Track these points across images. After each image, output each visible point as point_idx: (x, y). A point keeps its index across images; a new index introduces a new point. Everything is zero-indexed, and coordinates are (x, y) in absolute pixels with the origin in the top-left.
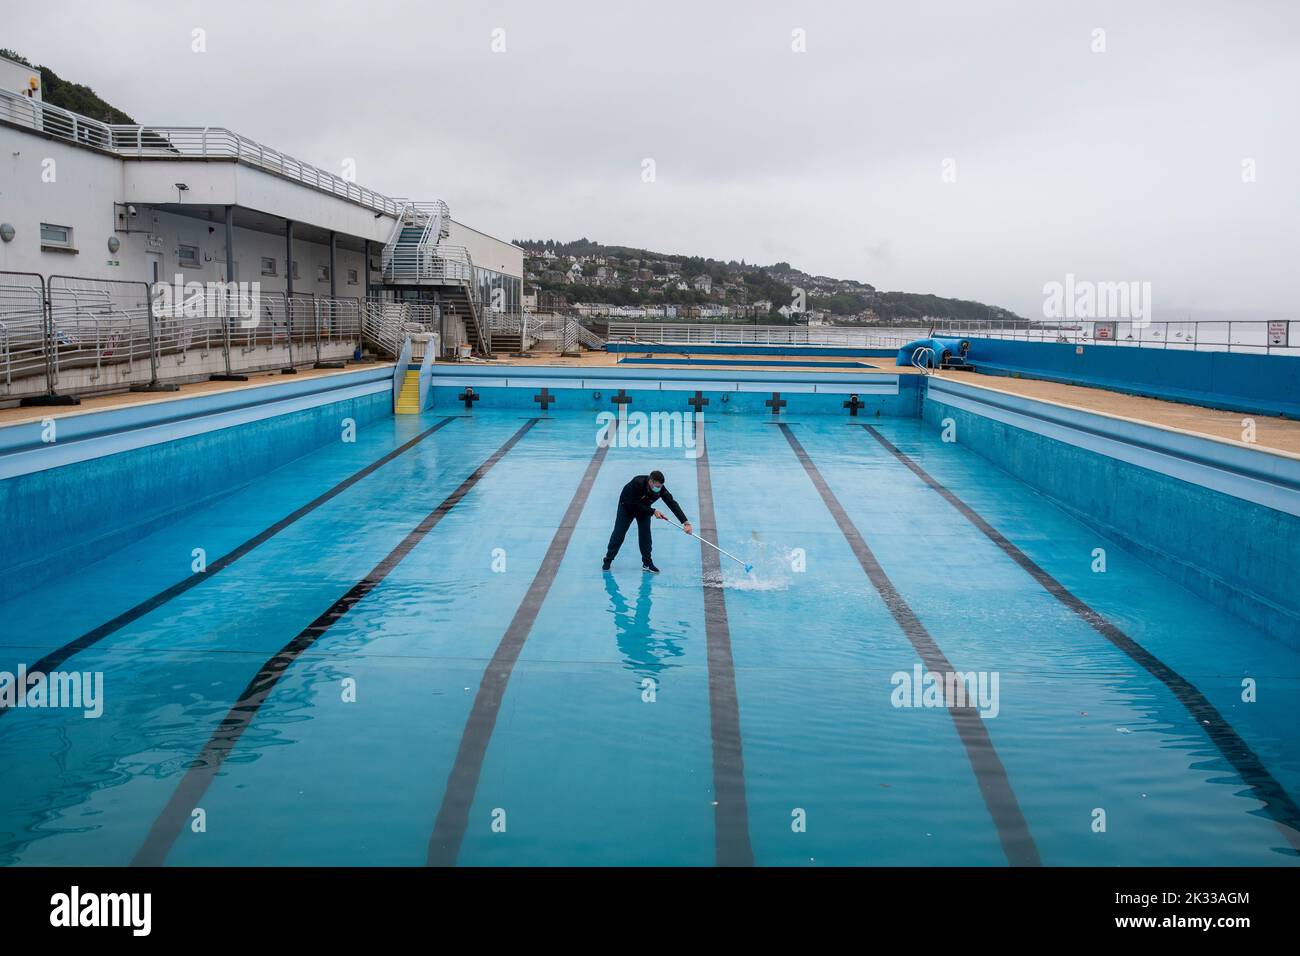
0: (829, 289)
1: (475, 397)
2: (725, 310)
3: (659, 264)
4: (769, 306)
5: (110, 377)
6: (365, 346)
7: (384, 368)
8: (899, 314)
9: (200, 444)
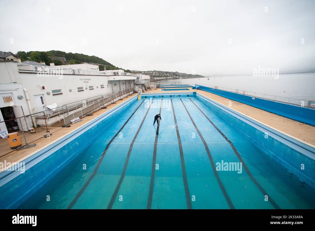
0: (182, 74)
1: (147, 97)
2: (170, 77)
3: (163, 73)
4: (175, 76)
5: (109, 103)
6: (134, 91)
7: (137, 94)
8: (190, 76)
9: (119, 110)
